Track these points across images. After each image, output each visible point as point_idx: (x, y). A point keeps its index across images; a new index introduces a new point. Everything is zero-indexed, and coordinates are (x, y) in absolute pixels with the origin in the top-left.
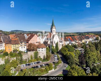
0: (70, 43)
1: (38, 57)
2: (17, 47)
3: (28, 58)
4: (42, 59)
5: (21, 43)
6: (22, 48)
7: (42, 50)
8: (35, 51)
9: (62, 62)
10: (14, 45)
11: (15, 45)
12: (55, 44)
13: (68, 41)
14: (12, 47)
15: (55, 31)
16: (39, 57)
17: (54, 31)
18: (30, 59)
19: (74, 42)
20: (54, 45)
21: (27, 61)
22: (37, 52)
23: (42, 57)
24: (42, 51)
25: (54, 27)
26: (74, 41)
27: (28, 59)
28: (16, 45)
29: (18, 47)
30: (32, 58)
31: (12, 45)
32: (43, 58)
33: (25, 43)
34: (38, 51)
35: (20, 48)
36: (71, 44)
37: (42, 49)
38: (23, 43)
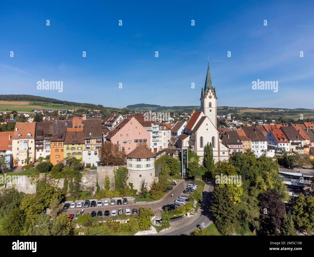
0: (270, 148)
1: (128, 184)
2: (76, 151)
3: (97, 185)
4: (137, 193)
5: (88, 139)
6: (89, 154)
7: (138, 166)
8: (117, 167)
9: (200, 210)
10: (70, 146)
11: (73, 146)
12: (203, 149)
13: (262, 140)
14: (66, 152)
15: (214, 105)
16: (130, 184)
17: (210, 105)
18: (103, 187)
19: (288, 147)
20: (200, 152)
21: (94, 193)
22: (126, 171)
23: (137, 187)
24: (139, 169)
25: (210, 93)
26: (289, 140)
27: (96, 188)
28: (76, 146)
29: (81, 151)
30: (107, 187)
31: (66, 146)
32: (139, 190)
33: (97, 142)
34: (129, 168)
35: (85, 153)
36: (275, 152)
37: (139, 163)
38: (93, 140)
